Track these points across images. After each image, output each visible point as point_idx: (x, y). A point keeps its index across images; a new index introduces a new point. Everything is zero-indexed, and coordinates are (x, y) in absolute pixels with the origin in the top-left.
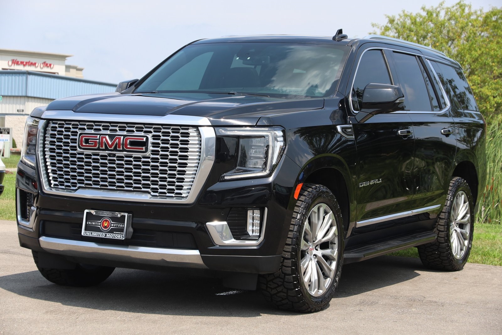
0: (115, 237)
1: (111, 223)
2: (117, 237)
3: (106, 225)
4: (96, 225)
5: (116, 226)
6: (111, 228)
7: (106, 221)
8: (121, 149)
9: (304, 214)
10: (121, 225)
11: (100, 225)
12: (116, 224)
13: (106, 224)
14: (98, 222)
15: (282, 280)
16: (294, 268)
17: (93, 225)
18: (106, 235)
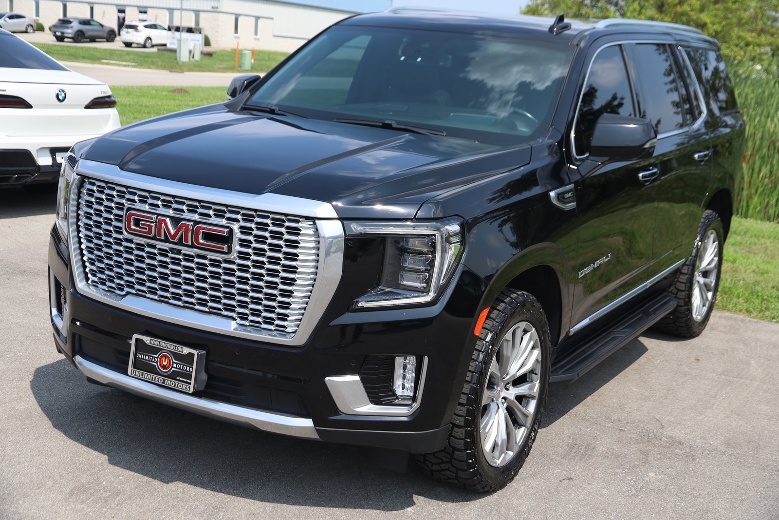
0: (177, 387)
1: (173, 362)
2: (181, 387)
3: (165, 364)
4: (150, 361)
5: (180, 369)
6: (173, 370)
7: (166, 357)
8: (190, 243)
9: (489, 352)
10: (188, 368)
11: (156, 362)
12: (180, 364)
13: (165, 362)
14: (153, 357)
15: (449, 456)
16: (468, 440)
17: (146, 360)
18: (164, 380)
